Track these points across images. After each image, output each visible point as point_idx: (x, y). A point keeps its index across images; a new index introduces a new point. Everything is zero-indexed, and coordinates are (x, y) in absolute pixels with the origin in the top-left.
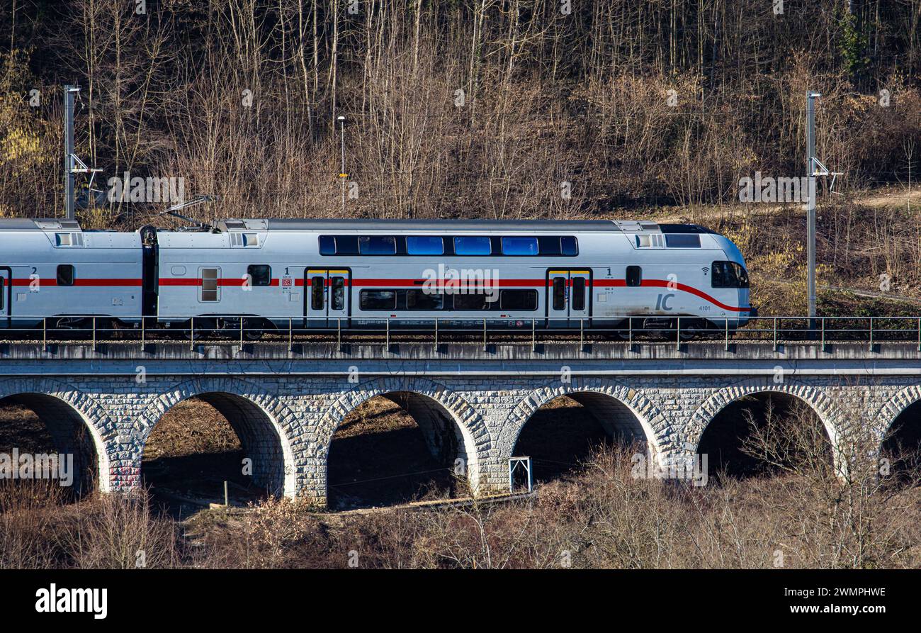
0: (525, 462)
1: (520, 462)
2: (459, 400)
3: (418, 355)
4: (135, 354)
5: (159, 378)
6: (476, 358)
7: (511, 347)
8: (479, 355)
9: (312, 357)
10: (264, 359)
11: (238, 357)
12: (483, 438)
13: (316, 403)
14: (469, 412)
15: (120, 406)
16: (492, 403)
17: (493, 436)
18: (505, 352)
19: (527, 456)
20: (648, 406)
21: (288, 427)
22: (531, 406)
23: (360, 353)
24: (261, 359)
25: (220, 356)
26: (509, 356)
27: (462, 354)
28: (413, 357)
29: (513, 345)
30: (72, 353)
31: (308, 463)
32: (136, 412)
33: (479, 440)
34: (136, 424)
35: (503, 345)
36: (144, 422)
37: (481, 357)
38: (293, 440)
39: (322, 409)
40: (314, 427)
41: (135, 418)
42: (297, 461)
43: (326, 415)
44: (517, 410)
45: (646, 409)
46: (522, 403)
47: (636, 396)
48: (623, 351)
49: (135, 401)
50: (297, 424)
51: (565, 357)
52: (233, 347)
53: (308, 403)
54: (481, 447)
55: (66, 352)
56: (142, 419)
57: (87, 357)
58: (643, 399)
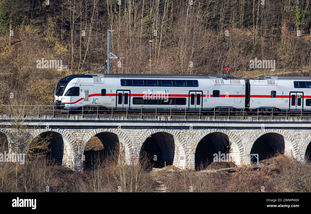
0: (256, 156)
1: (254, 156)
2: (234, 135)
3: (223, 120)
4: (139, 119)
5: (145, 127)
6: (241, 121)
7: (251, 118)
8: (242, 120)
9: (192, 120)
10: (177, 121)
11: (170, 120)
12: (242, 148)
13: (192, 136)
14: (237, 139)
15: (133, 137)
16: (244, 136)
17: (244, 147)
18: (249, 119)
19: (257, 153)
20: (291, 137)
21: (183, 144)
22: (256, 137)
23: (206, 119)
24: (176, 121)
25: (164, 120)
26: (250, 121)
27: (236, 120)
28: (222, 121)
29: (252, 117)
30: (120, 119)
31: (189, 156)
32: (138, 139)
33: (240, 148)
34: (138, 142)
35: (249, 117)
36: (140, 142)
37: (242, 121)
38: (184, 148)
39: (193, 137)
40: (191, 143)
41: (138, 140)
42: (186, 155)
43: (195, 140)
44: (252, 138)
45: (290, 139)
46: (253, 136)
47: (287, 134)
48: (284, 119)
49: (138, 135)
50: (186, 143)
51: (267, 121)
52: (168, 117)
53: (189, 136)
54: (241, 150)
55: (118, 118)
56: (140, 141)
57: (125, 120)
58: (289, 135)
